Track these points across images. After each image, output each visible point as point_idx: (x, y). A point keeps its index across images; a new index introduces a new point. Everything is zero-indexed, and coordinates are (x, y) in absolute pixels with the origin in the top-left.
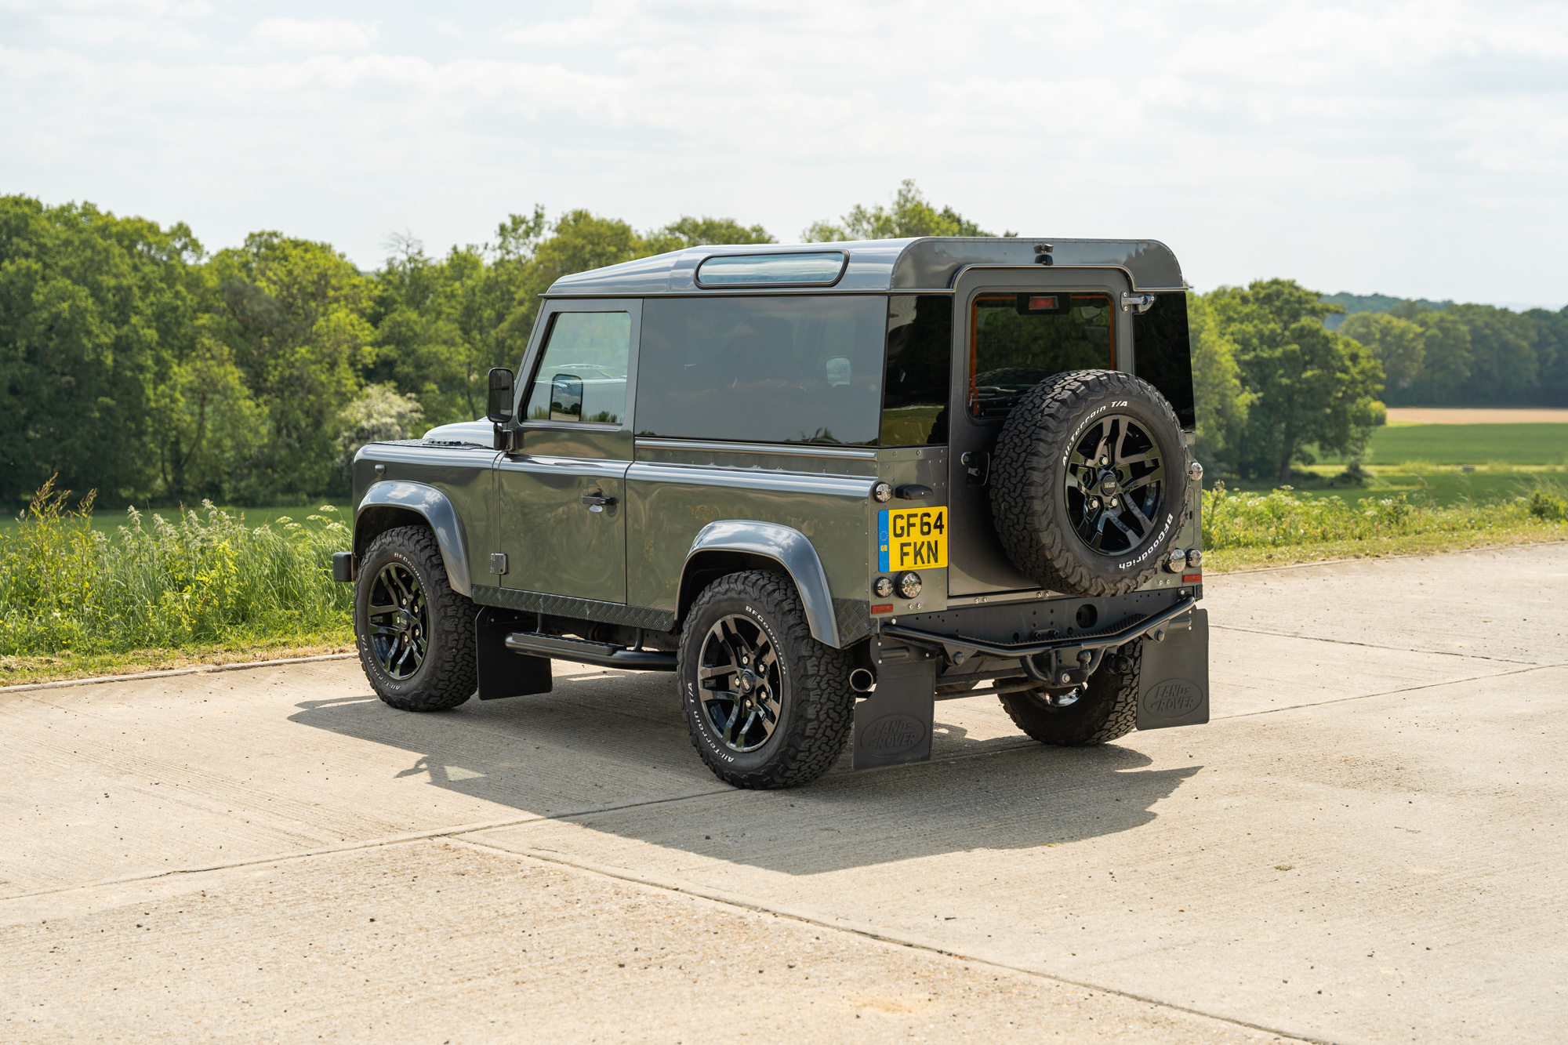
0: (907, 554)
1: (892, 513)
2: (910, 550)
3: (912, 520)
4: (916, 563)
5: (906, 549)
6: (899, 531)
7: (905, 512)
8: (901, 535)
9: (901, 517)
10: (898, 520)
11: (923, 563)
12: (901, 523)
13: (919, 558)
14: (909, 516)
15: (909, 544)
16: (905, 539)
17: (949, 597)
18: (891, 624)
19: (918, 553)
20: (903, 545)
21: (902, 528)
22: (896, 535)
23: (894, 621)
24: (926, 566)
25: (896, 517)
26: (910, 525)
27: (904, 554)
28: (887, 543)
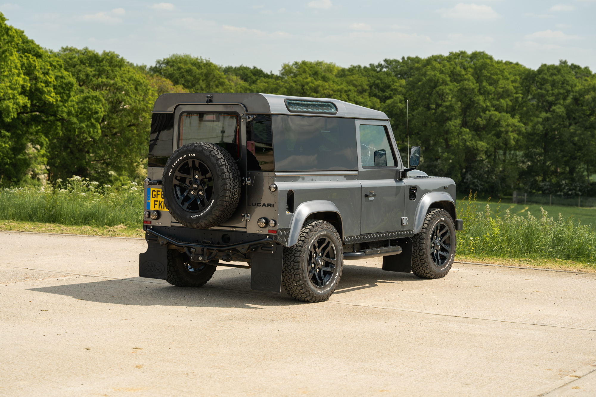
0: (156, 204)
1: (152, 189)
2: (157, 203)
3: (158, 193)
4: (159, 208)
5: (156, 203)
6: (154, 196)
7: (156, 190)
8: (154, 197)
9: (155, 191)
10: (154, 192)
11: (162, 208)
12: (155, 193)
13: (160, 206)
14: (158, 191)
15: (157, 201)
16: (156, 199)
17: (171, 222)
18: (149, 228)
19: (160, 205)
20: (155, 201)
21: (155, 195)
22: (153, 197)
23: (151, 227)
24: (163, 210)
25: (153, 191)
26: (158, 194)
27: (155, 204)
28: (150, 199)
